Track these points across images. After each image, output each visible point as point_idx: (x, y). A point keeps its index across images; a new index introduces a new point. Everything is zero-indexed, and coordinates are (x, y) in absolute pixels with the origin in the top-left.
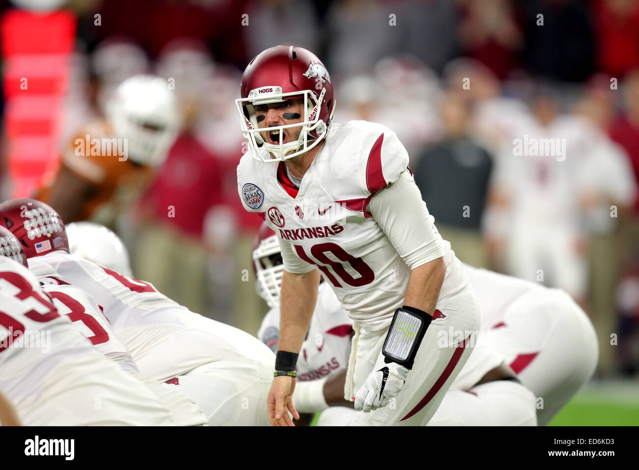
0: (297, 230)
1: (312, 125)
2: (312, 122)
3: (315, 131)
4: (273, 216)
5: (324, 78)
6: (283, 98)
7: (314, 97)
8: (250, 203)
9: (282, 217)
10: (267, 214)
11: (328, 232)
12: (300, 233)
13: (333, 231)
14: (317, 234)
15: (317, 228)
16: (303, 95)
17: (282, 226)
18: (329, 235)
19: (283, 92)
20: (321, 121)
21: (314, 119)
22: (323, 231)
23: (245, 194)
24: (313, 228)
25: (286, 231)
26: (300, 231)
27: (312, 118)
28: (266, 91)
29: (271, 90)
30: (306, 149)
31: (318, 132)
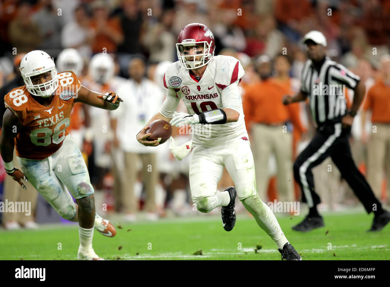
0: (196, 96)
1: (206, 55)
2: (207, 54)
3: (207, 58)
4: (184, 90)
5: (212, 37)
6: (196, 44)
7: (208, 44)
8: (173, 84)
9: (189, 90)
10: (181, 89)
11: (211, 96)
12: (197, 97)
13: (214, 96)
14: (206, 97)
15: (206, 95)
16: (204, 43)
17: (188, 94)
18: (211, 98)
19: (196, 42)
20: (210, 54)
21: (207, 53)
22: (209, 96)
23: (171, 81)
24: (204, 95)
25: (189, 96)
26: (197, 96)
27: (207, 52)
28: (189, 41)
29: (191, 41)
30: (204, 65)
31: (208, 58)
